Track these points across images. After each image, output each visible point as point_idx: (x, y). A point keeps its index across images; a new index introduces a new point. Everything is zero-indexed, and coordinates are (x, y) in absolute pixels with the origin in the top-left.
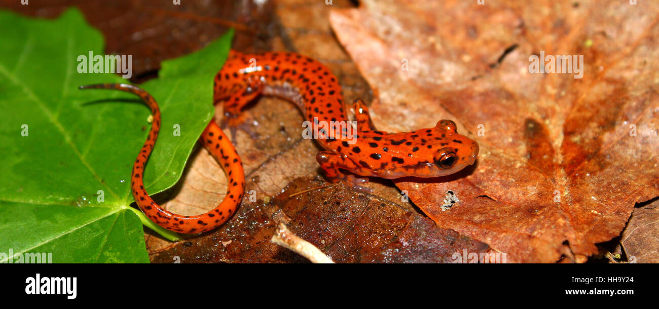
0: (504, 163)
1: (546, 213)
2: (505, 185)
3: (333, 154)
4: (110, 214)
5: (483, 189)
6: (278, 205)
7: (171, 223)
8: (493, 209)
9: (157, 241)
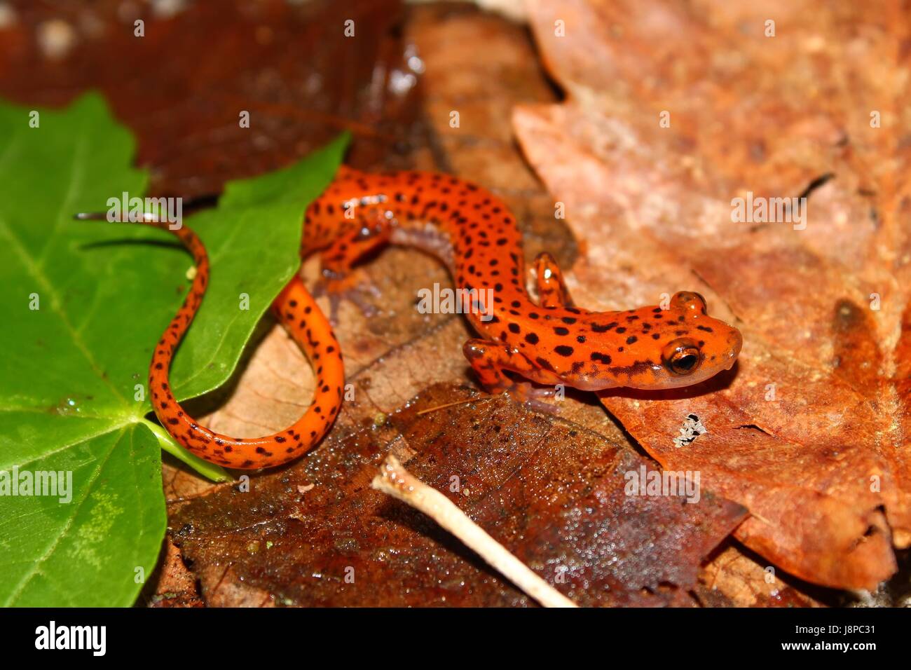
0: (792, 372)
1: (852, 458)
2: (789, 409)
3: (493, 344)
4: (110, 430)
5: (751, 414)
6: (398, 429)
7: (211, 449)
8: (764, 448)
9: (188, 480)
